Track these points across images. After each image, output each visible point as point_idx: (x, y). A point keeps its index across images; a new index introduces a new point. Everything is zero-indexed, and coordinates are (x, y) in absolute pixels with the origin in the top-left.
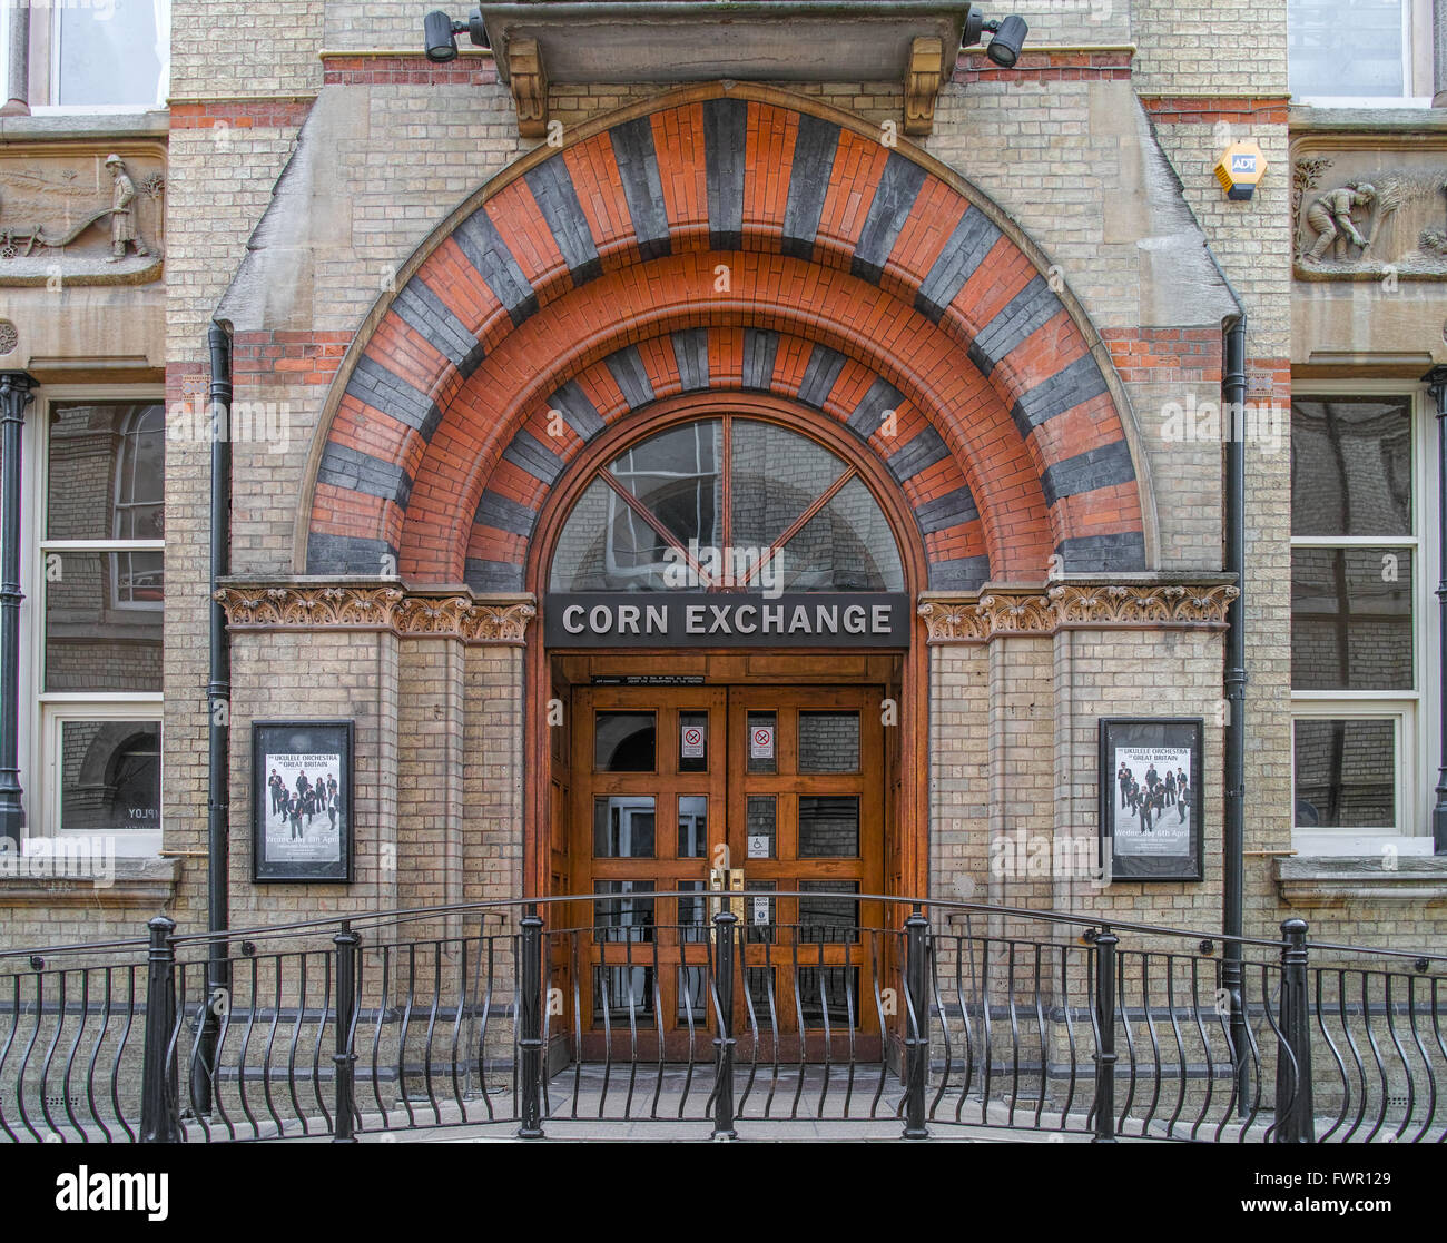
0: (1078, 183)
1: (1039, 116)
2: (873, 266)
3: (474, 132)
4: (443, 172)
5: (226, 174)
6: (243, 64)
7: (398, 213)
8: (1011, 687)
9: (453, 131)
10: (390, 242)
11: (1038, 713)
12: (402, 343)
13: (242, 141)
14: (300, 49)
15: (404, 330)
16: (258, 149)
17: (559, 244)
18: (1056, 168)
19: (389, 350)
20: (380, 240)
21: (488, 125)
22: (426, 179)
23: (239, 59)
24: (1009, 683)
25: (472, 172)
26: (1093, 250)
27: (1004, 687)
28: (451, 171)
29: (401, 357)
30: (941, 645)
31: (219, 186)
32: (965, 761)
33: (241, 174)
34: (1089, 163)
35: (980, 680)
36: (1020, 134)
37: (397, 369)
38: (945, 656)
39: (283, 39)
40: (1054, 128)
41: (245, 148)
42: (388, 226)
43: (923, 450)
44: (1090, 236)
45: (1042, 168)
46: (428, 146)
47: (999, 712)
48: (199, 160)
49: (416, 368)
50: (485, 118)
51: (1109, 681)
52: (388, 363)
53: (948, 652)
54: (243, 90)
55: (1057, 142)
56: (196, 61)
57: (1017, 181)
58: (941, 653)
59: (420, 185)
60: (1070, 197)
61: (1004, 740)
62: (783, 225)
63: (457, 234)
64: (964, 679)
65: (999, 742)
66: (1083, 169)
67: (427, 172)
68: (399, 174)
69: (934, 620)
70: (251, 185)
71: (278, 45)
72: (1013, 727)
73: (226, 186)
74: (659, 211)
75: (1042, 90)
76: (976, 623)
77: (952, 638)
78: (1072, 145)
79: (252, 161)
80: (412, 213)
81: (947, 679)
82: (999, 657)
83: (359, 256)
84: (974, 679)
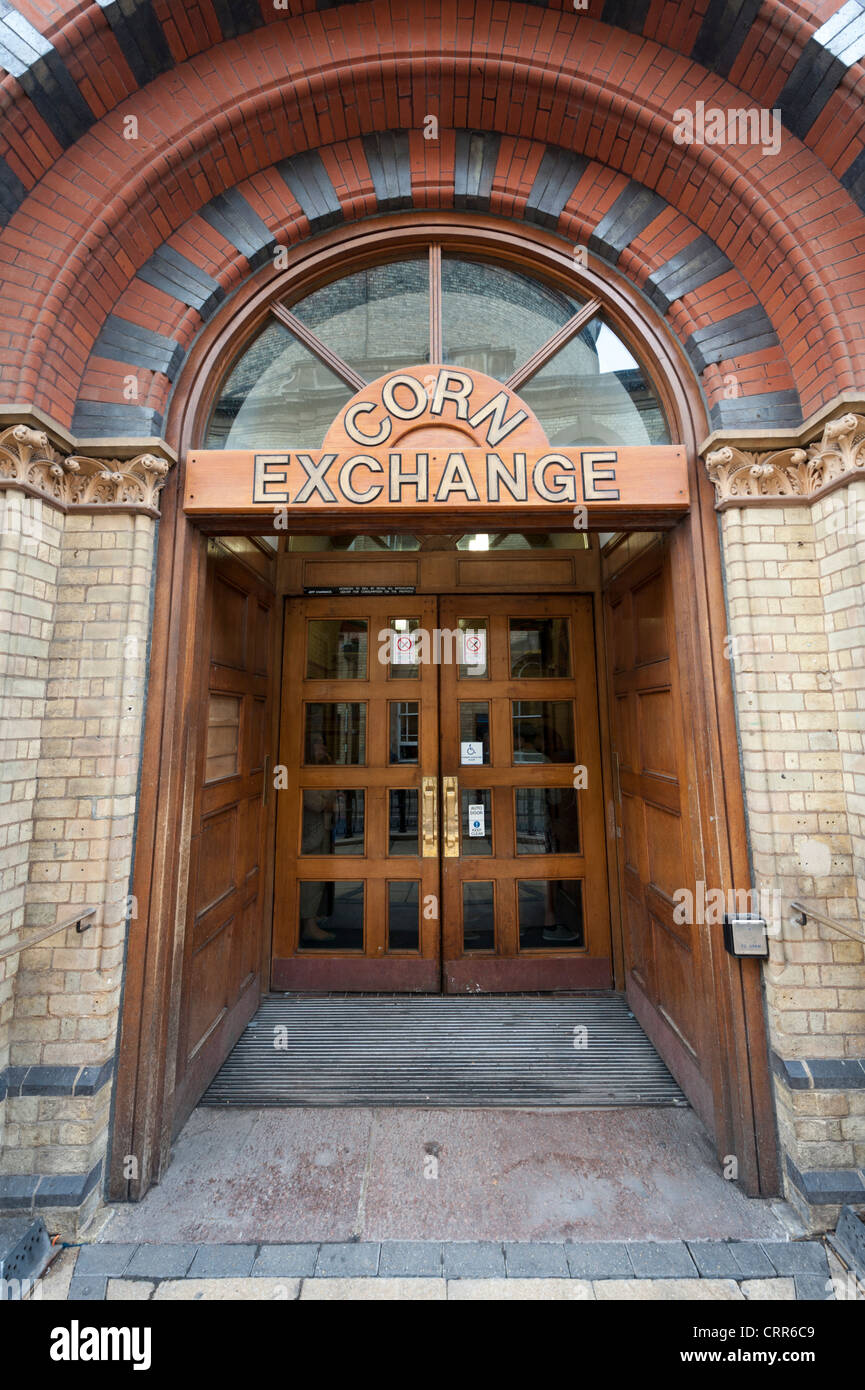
30: (742, 506)
32: (794, 666)
35: (803, 553)
38: (747, 521)
53: (752, 515)
58: (738, 517)
64: (779, 552)
69: (730, 473)
76: (789, 476)
77: (756, 495)
81: (753, 551)
84: (795, 551)
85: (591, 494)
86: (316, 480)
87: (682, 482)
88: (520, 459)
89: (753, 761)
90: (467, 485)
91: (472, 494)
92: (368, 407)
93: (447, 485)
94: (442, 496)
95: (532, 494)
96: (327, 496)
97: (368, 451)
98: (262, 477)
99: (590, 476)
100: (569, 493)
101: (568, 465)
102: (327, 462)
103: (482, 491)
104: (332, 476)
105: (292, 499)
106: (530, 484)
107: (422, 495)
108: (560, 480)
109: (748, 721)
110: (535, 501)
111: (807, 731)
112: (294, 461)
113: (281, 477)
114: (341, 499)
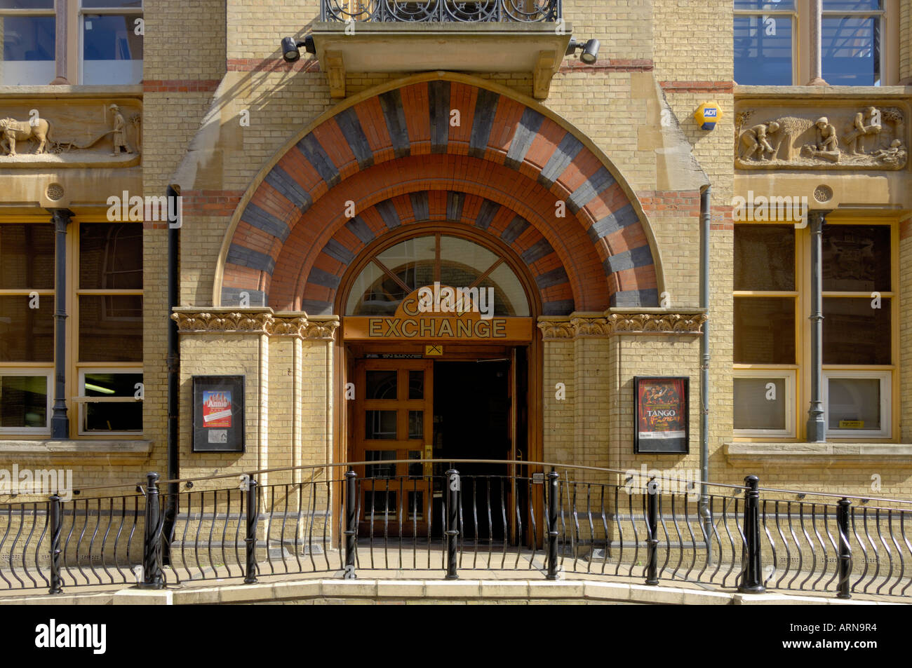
0: (625, 121)
1: (604, 89)
2: (516, 161)
3: (307, 95)
4: (291, 114)
5: (174, 114)
6: (182, 61)
7: (267, 134)
8: (587, 361)
9: (296, 95)
10: (264, 148)
11: (601, 374)
12: (270, 196)
13: (182, 98)
14: (212, 54)
15: (271, 190)
16: (191, 102)
17: (351, 149)
18: (612, 115)
19: (263, 200)
20: (257, 147)
21: (314, 92)
22: (282, 118)
23: (179, 58)
24: (586, 359)
25: (306, 115)
26: (632, 154)
27: (584, 361)
28: (295, 114)
29: (269, 203)
30: (549, 342)
31: (170, 120)
33: (183, 114)
34: (630, 112)
35: (569, 358)
36: (594, 98)
37: (267, 209)
38: (551, 347)
39: (203, 49)
40: (613, 95)
41: (184, 101)
42: (262, 140)
43: (540, 249)
44: (631, 148)
45: (606, 114)
46: (283, 102)
47: (580, 373)
48: (159, 107)
49: (277, 208)
50: (313, 89)
51: (639, 359)
52: (263, 206)
53: (553, 345)
54: (183, 73)
55: (613, 102)
56: (156, 59)
57: (592, 121)
58: (549, 345)
59: (279, 121)
60: (620, 128)
61: (584, 386)
62: (469, 142)
63: (299, 144)
64: (562, 358)
65: (581, 387)
66: (627, 115)
67: (283, 114)
68: (267, 116)
69: (546, 329)
70: (188, 120)
71: (201, 52)
72: (587, 380)
73: (174, 120)
74: (405, 134)
75: (606, 77)
76: (567, 332)
77: (555, 338)
78: (622, 103)
79: (188, 108)
80: (274, 134)
81: (553, 357)
82: (581, 348)
83: (247, 154)
84: (567, 357)
85: (495, 335)
86: (393, 328)
87: (530, 331)
88: (469, 321)
89: (546, 426)
90: (449, 331)
91: (451, 334)
92: (412, 301)
93: (442, 331)
94: (440, 334)
95: (474, 335)
96: (397, 334)
97: (413, 318)
98: (372, 327)
99: (495, 328)
100: (487, 335)
101: (488, 324)
102: (397, 321)
103: (455, 333)
104: (399, 326)
105: (384, 335)
106: (473, 331)
107: (433, 334)
108: (484, 330)
109: (546, 413)
110: (475, 338)
111: (564, 417)
112: (384, 321)
113: (380, 327)
114: (402, 334)
